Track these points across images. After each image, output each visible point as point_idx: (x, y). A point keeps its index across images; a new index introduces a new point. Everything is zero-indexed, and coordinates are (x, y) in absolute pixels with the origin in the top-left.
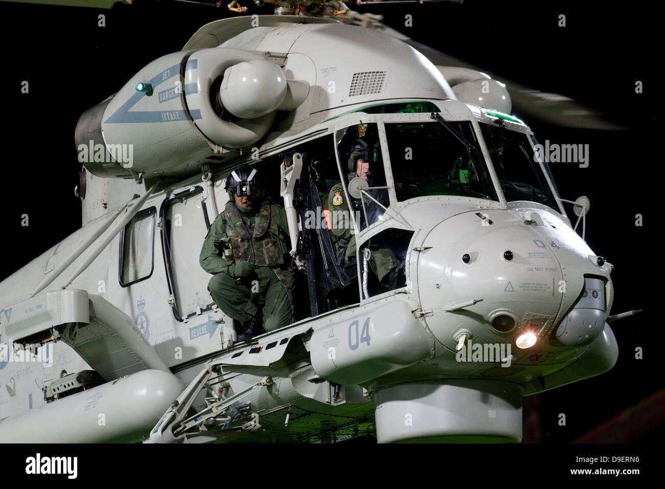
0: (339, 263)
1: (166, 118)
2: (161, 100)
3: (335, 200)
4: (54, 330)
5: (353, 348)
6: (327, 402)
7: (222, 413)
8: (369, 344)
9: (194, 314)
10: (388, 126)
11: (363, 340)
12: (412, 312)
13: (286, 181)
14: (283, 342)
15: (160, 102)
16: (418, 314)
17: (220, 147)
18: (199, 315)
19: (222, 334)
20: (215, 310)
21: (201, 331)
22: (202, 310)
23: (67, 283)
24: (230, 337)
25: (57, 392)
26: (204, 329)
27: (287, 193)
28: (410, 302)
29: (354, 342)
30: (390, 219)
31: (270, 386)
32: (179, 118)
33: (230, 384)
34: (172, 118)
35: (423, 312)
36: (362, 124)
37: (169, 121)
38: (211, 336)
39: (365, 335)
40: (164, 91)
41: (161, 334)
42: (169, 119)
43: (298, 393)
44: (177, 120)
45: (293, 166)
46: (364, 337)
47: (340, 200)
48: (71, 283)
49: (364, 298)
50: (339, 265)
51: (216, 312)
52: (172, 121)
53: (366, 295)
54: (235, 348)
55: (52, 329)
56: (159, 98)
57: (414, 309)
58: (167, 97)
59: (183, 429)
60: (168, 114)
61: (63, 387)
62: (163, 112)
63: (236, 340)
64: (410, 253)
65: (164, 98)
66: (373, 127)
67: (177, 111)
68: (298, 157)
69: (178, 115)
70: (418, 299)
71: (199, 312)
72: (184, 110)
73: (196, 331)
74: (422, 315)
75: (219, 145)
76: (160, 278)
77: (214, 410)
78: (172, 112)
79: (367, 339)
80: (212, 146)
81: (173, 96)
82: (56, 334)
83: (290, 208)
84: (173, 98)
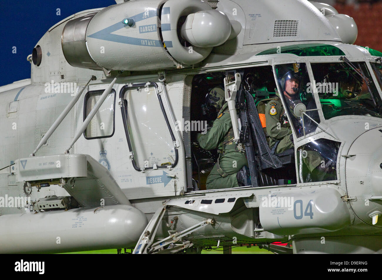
0: (273, 152)
1: (144, 43)
2: (141, 31)
3: (272, 111)
4: (62, 180)
5: (297, 218)
6: (252, 237)
7: (179, 240)
8: (312, 218)
9: (152, 168)
10: (313, 65)
11: (306, 214)
12: (341, 197)
13: (229, 91)
14: (231, 200)
15: (140, 33)
16: (346, 199)
17: (181, 65)
18: (155, 169)
19: (175, 185)
20: (170, 169)
21: (157, 180)
22: (158, 167)
23: (69, 147)
24: (182, 189)
25: (43, 208)
26: (159, 179)
27: (231, 99)
28: (340, 191)
29: (298, 214)
30: (321, 132)
31: (213, 224)
32: (155, 45)
33: (178, 217)
34: (149, 44)
35: (350, 199)
36: (297, 63)
37: (146, 46)
38: (165, 185)
39: (309, 211)
40: (145, 26)
41: (120, 176)
42: (147, 44)
43: (234, 231)
44: (154, 46)
45: (236, 81)
46: (308, 212)
47: (274, 111)
48: (71, 147)
49: (300, 182)
50: (273, 153)
51: (171, 170)
52: (149, 46)
53: (302, 181)
54: (186, 196)
55: (61, 179)
56: (140, 30)
57: (342, 196)
58: (147, 30)
59: (153, 250)
60: (146, 41)
61: (49, 206)
62: (143, 39)
63: (186, 191)
64: (340, 158)
65: (144, 31)
66: (303, 66)
67: (154, 40)
68: (238, 76)
69: (154, 43)
70: (346, 189)
71: (155, 167)
72: (160, 41)
73: (152, 180)
74: (349, 200)
75: (180, 63)
76: (121, 139)
77: (174, 239)
78: (150, 40)
79: (311, 214)
80: (176, 63)
81: (152, 30)
82: (63, 181)
83: (233, 109)
84: (151, 31)
